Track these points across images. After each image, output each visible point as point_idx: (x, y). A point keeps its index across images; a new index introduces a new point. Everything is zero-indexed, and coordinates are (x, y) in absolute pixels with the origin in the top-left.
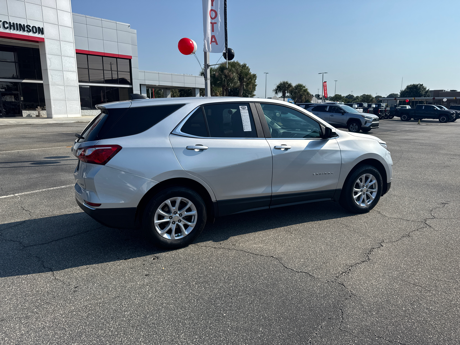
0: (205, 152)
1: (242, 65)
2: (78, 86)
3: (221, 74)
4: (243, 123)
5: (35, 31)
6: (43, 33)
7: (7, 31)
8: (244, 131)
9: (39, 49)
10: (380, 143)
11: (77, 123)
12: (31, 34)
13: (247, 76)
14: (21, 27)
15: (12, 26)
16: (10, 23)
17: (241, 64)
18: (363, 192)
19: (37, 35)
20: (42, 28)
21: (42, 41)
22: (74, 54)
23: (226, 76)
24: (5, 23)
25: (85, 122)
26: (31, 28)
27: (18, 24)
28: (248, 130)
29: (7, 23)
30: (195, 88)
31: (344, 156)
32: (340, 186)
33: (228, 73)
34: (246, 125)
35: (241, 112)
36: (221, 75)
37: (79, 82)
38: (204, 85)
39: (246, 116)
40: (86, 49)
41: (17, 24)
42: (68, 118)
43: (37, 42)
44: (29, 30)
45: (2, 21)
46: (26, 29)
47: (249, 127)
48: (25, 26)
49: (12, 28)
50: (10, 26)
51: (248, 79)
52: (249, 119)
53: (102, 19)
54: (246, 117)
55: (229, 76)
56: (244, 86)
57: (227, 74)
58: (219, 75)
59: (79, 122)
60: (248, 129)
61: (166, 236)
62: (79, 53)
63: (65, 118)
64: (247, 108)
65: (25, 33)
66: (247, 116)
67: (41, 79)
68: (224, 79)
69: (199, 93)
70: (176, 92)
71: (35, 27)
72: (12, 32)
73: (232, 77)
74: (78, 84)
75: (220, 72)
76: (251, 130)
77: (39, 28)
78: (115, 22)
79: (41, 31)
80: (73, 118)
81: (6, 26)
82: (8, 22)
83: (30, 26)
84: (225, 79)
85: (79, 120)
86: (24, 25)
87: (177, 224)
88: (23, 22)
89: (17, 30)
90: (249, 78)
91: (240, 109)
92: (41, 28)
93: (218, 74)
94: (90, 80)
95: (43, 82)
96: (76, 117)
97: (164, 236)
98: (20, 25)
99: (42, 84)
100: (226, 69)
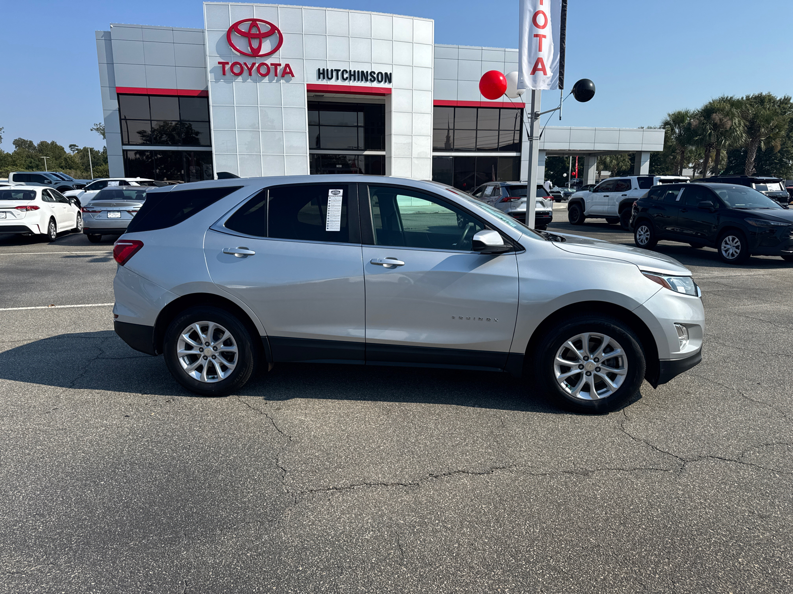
0: (249, 258)
1: (780, 100)
2: (432, 157)
3: (705, 122)
4: (327, 217)
5: (380, 79)
6: (390, 81)
7: (346, 83)
8: (327, 230)
9: (385, 104)
10: (641, 271)
11: (417, 214)
12: (375, 84)
13: (769, 124)
14: (363, 76)
15: (353, 75)
16: (350, 71)
17: (778, 99)
18: (586, 369)
19: (383, 85)
20: (391, 74)
21: (387, 93)
22: (429, 108)
23: (715, 127)
24: (345, 72)
25: (428, 214)
26: (375, 76)
27: (360, 71)
28: (334, 229)
29: (347, 72)
30: (641, 152)
31: (525, 289)
32: (520, 347)
33: (721, 120)
34: (332, 221)
35: (329, 199)
36: (704, 124)
37: (433, 152)
38: (663, 145)
39: (336, 206)
40: (453, 98)
41: (358, 72)
42: (411, 206)
43: (383, 95)
44: (372, 79)
45: (342, 71)
46: (369, 78)
47: (336, 224)
48: (369, 73)
49: (352, 78)
50: (351, 75)
51: (772, 129)
52: (340, 212)
53: (483, 48)
54: (335, 208)
55: (722, 125)
56: (762, 144)
57: (719, 121)
58: (699, 123)
59: (420, 214)
60: (334, 227)
61: (194, 374)
62: (438, 105)
63: (408, 206)
64: (341, 194)
65: (368, 84)
66: (338, 206)
67: (383, 149)
68: (709, 131)
69: (649, 160)
70: (624, 160)
71: (381, 73)
72: (353, 83)
73: (728, 126)
74: (430, 154)
75: (702, 118)
76: (339, 230)
77: (386, 74)
78: (503, 49)
79: (388, 78)
80: (419, 206)
81: (346, 76)
82: (348, 70)
83: (374, 73)
84: (711, 132)
85: (420, 210)
86: (367, 72)
87: (210, 361)
88: (366, 68)
89: (358, 80)
90: (775, 127)
91: (330, 194)
92: (389, 73)
93: (697, 123)
94: (455, 147)
95: (385, 154)
96: (424, 206)
97: (190, 374)
98: (363, 72)
99: (384, 156)
100: (716, 113)
